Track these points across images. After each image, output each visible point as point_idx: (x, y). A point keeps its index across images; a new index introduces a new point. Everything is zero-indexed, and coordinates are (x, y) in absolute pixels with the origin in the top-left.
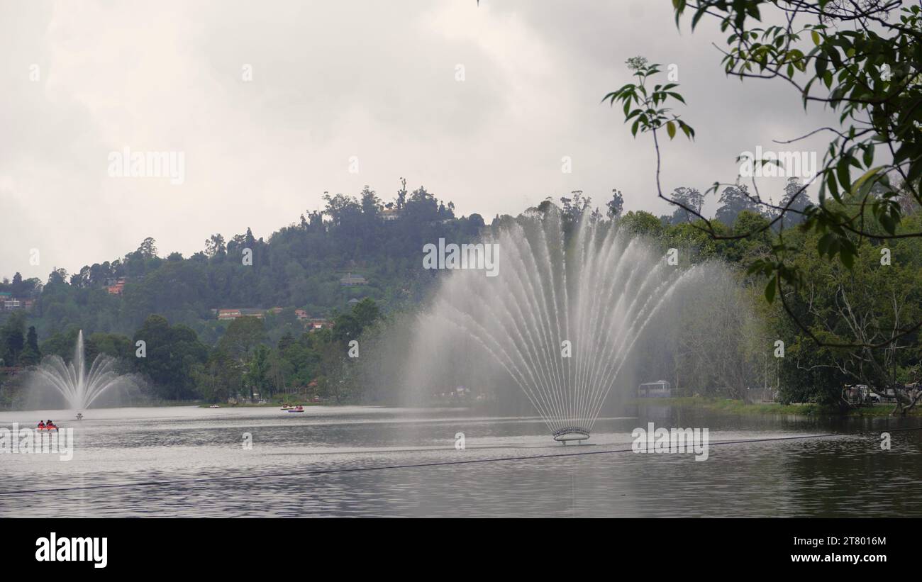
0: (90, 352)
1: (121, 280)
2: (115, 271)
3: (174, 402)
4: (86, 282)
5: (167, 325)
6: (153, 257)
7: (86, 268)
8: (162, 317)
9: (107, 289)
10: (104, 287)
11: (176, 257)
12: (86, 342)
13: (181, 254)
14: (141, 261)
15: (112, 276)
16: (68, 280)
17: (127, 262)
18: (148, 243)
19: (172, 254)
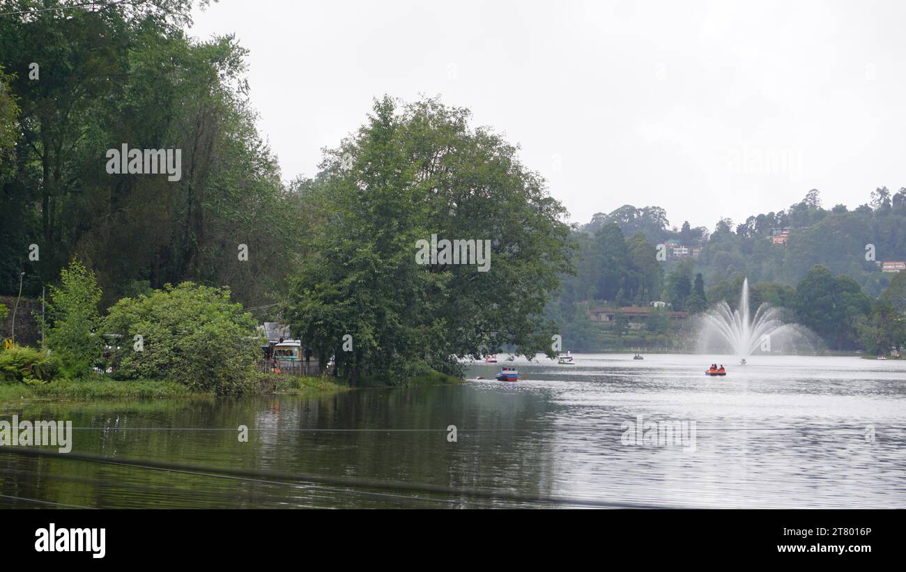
0: (755, 301)
1: (786, 230)
2: (780, 221)
3: (835, 352)
4: (752, 232)
5: (830, 276)
6: (818, 208)
7: (752, 218)
8: (826, 267)
9: (771, 239)
10: (768, 238)
11: (840, 209)
12: (751, 290)
13: (845, 206)
14: (805, 213)
15: (776, 226)
16: (734, 229)
17: (791, 213)
18: (813, 195)
19: (837, 206)
